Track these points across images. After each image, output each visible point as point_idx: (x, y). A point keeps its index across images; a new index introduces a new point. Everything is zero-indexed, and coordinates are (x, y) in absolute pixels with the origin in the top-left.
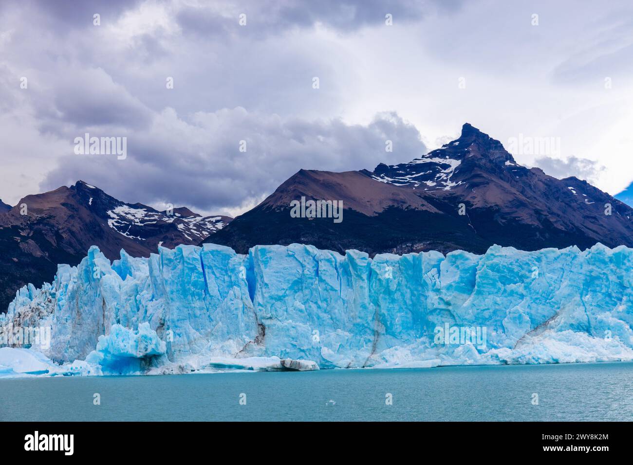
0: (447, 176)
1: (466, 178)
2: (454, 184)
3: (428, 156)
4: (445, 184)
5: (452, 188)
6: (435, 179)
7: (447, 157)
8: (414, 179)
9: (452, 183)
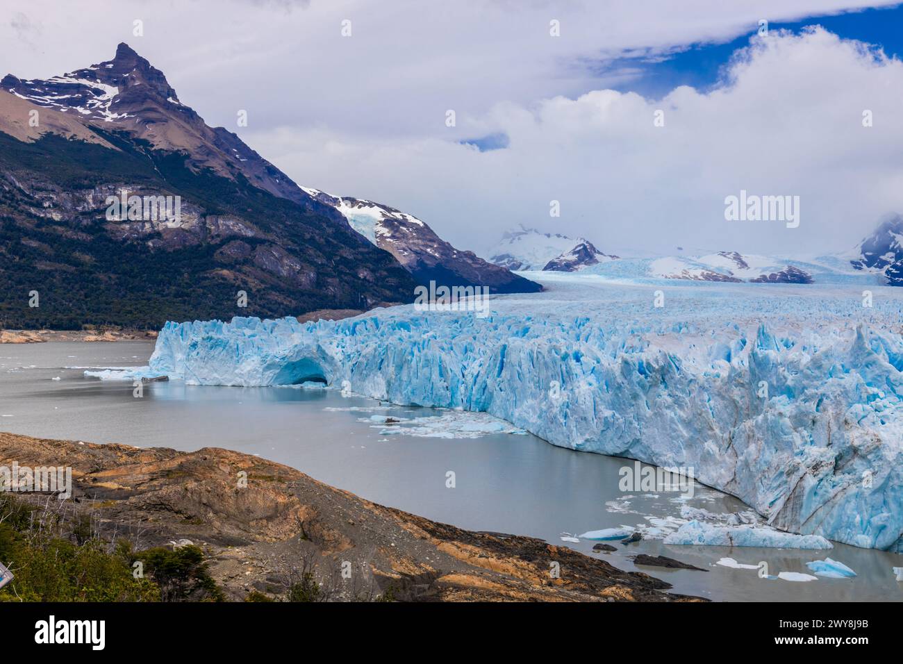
0: (103, 105)
1: (134, 110)
2: (115, 115)
3: (72, 75)
4: (103, 114)
5: (115, 120)
6: (88, 105)
7: (98, 81)
8: (57, 101)
9: (113, 113)
